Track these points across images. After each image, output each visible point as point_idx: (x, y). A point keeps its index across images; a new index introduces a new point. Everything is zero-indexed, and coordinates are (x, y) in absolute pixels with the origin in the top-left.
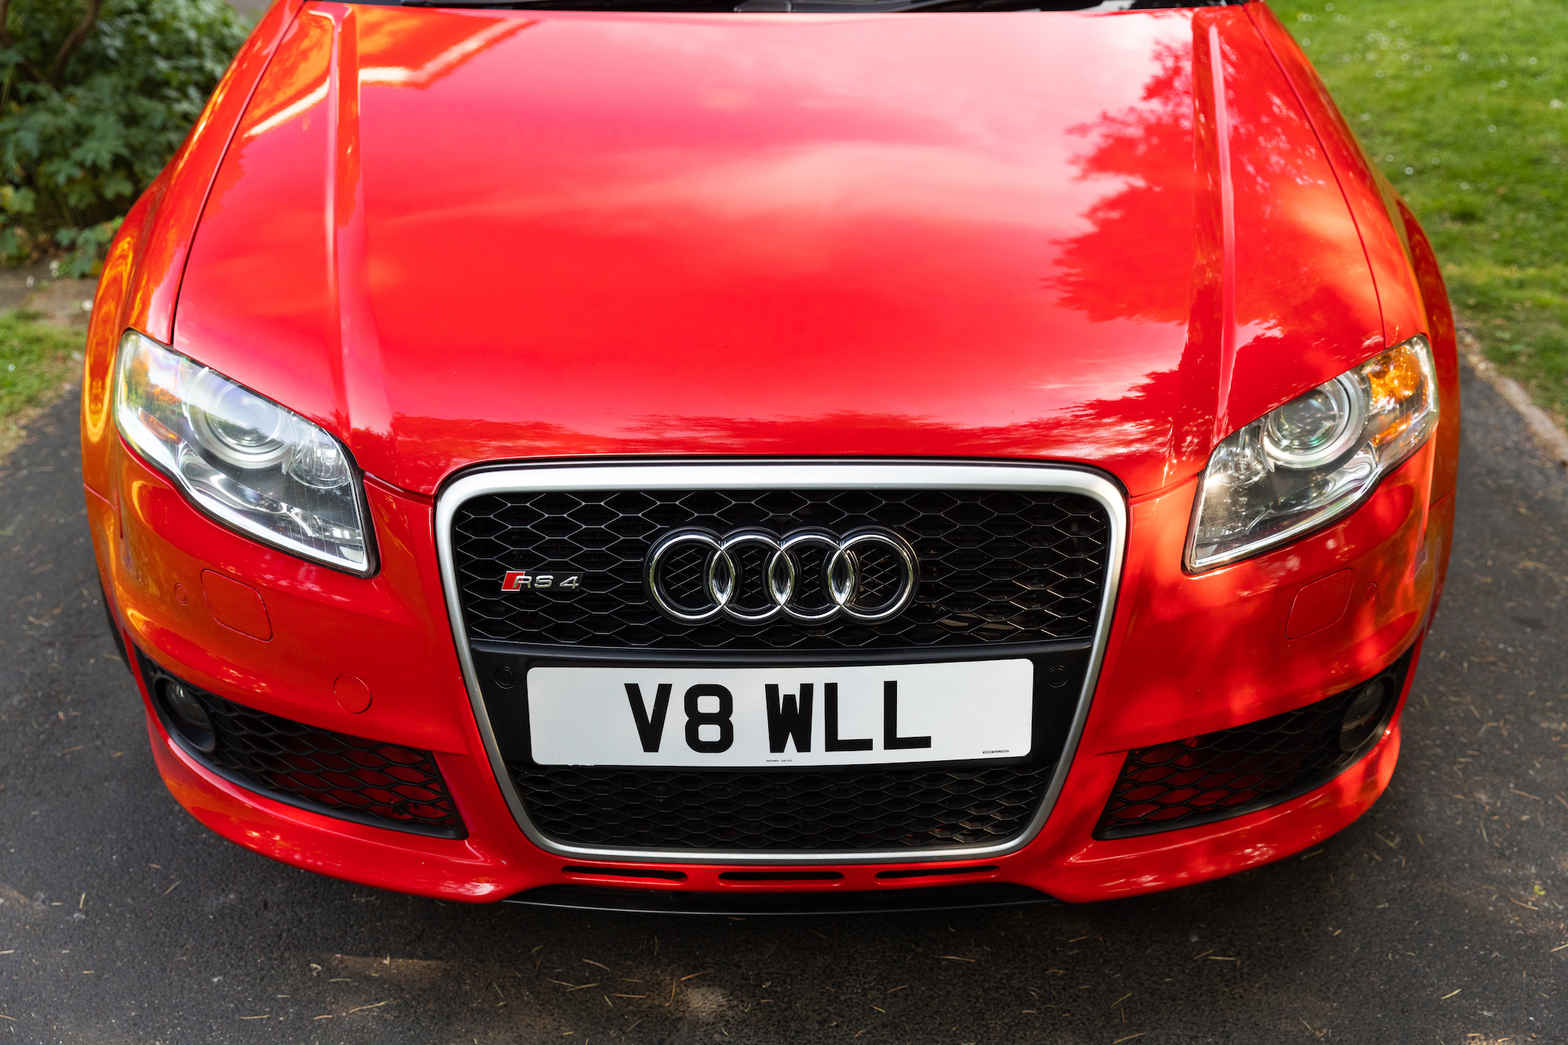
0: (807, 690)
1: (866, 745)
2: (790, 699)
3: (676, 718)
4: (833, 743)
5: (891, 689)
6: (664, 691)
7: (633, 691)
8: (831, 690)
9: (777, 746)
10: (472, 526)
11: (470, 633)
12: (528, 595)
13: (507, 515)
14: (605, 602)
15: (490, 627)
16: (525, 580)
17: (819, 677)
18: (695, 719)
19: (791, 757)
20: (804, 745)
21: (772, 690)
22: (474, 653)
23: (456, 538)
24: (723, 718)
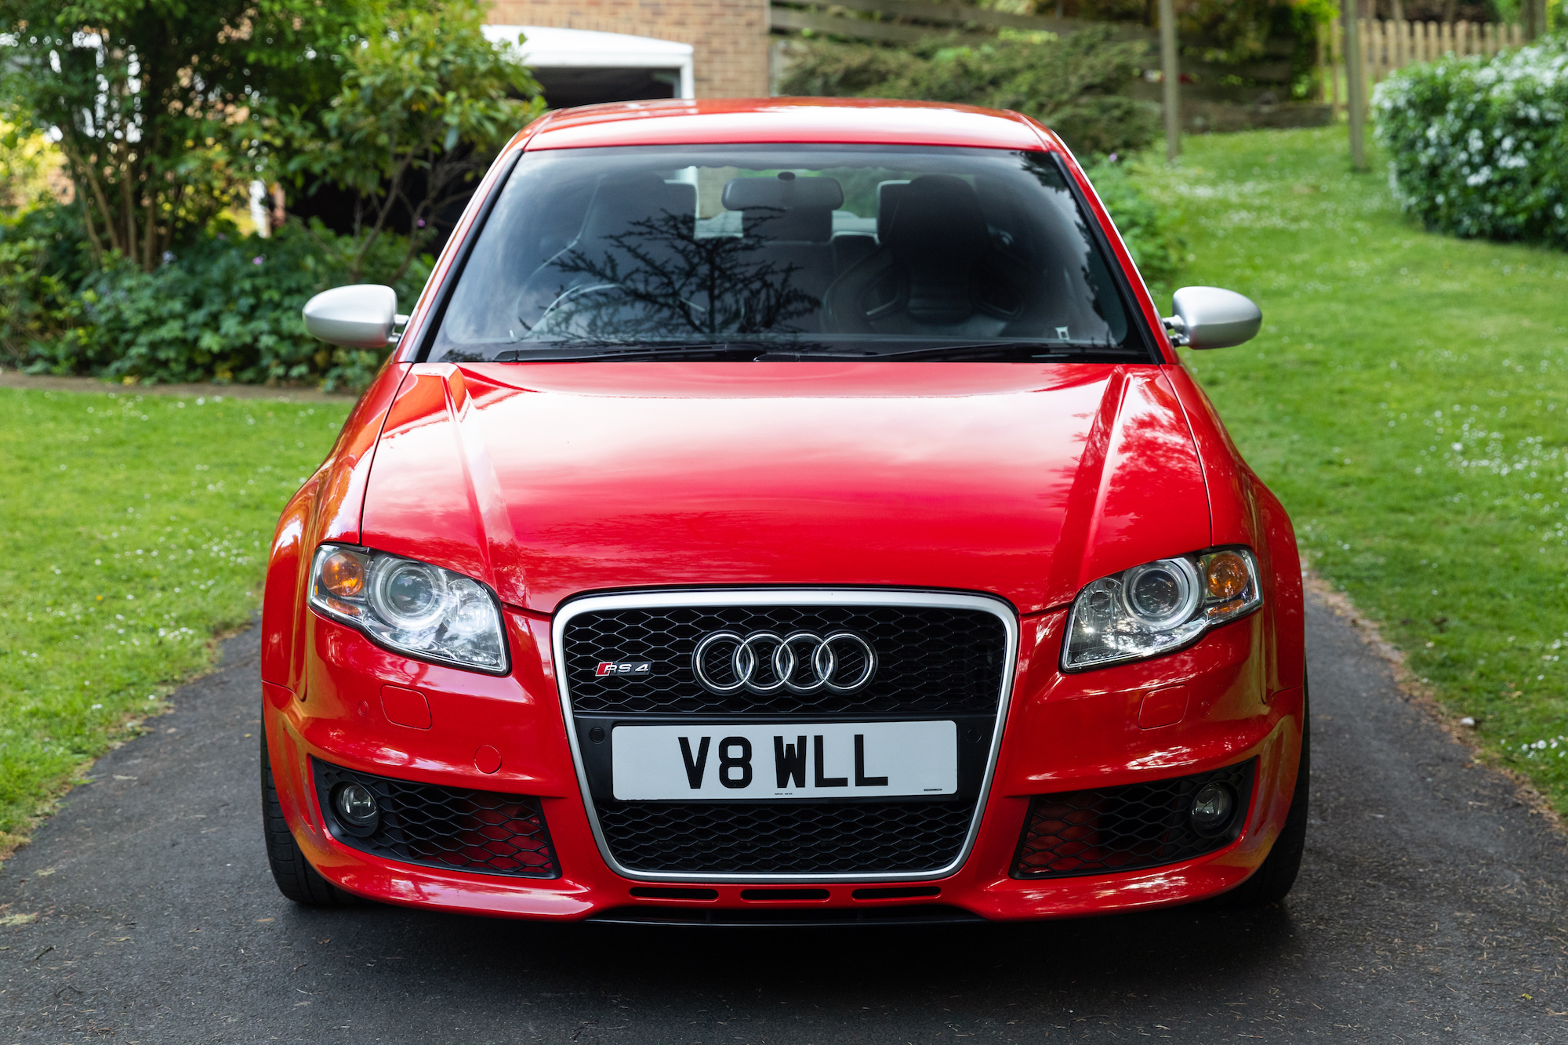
0: (802, 740)
1: (842, 782)
2: (790, 747)
3: (713, 761)
4: (821, 781)
5: (859, 740)
6: (705, 742)
7: (684, 742)
8: (819, 740)
9: (782, 783)
10: (577, 635)
11: (574, 707)
12: (614, 680)
13: (602, 627)
14: (666, 682)
15: (587, 703)
16: (611, 667)
17: (810, 730)
18: (726, 763)
19: (792, 791)
20: (800, 783)
21: (778, 741)
22: (576, 722)
23: (566, 643)
24: (745, 762)
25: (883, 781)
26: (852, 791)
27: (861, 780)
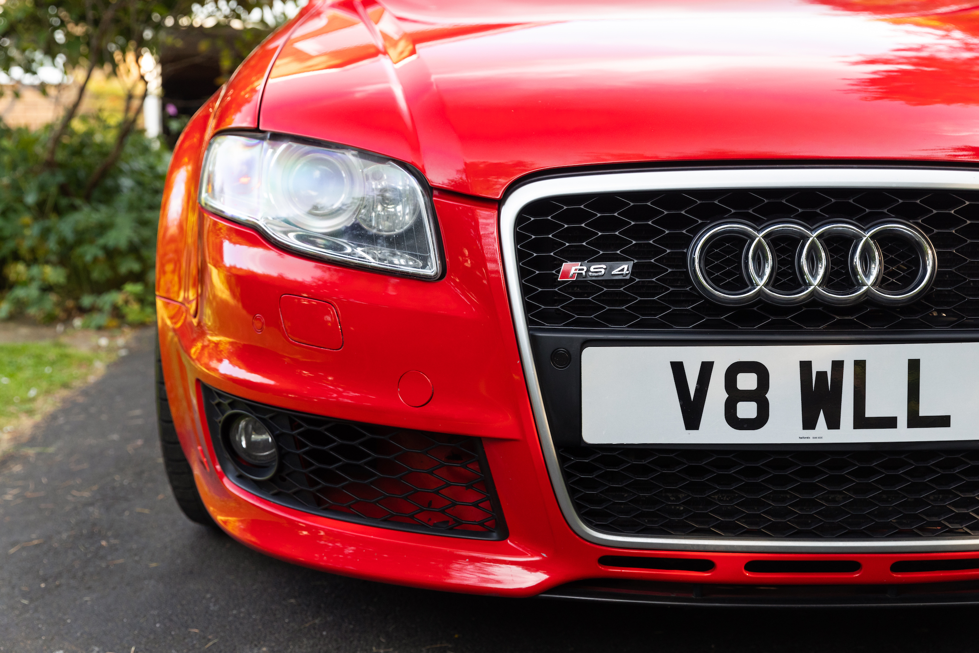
0: (838, 366)
1: (890, 423)
2: (822, 375)
3: (717, 394)
4: (861, 421)
5: (914, 366)
6: (706, 369)
7: (678, 369)
8: (860, 366)
9: (809, 423)
10: (534, 228)
11: (529, 322)
12: (582, 285)
13: (565, 217)
14: (654, 289)
15: (545, 317)
16: (580, 270)
17: (848, 353)
18: (735, 396)
19: (822, 434)
20: (834, 423)
21: (806, 367)
22: (533, 340)
23: (519, 238)
24: (759, 396)
25: (944, 421)
26: (903, 434)
27: (915, 420)
